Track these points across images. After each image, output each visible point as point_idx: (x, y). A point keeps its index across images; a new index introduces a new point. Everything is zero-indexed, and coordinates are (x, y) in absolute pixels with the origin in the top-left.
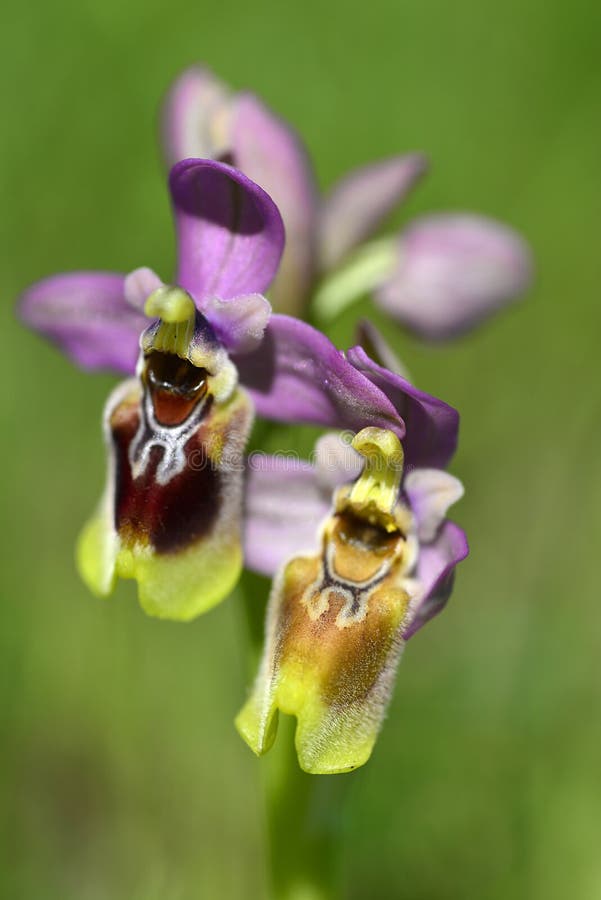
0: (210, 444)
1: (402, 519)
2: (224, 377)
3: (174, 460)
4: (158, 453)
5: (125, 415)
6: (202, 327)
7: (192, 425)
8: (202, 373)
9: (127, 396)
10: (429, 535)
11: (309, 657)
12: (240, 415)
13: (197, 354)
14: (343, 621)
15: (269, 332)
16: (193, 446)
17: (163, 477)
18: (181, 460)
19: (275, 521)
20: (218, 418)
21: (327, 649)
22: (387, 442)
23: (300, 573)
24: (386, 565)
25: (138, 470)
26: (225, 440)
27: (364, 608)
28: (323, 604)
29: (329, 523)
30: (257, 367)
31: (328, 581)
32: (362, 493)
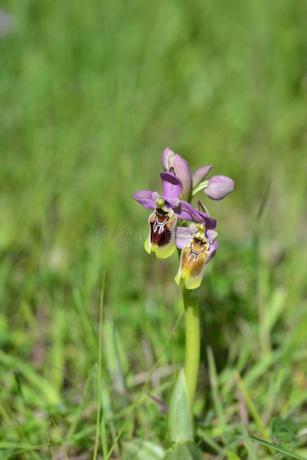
0: (169, 226)
1: (205, 240)
2: (171, 213)
3: (162, 229)
4: (158, 228)
5: (152, 220)
6: (167, 203)
7: (165, 222)
8: (167, 213)
9: (153, 216)
10: (211, 242)
11: (187, 268)
12: (174, 220)
13: (165, 209)
14: (194, 260)
15: (180, 204)
16: (165, 227)
17: (159, 232)
18: (163, 229)
19: (182, 239)
20: (170, 221)
21: (191, 266)
22: (202, 226)
23: (187, 250)
24: (203, 249)
25: (155, 231)
26: (172, 225)
27: (198, 257)
28: (190, 257)
29: (192, 240)
30: (178, 210)
31: (192, 252)
32: (198, 235)
